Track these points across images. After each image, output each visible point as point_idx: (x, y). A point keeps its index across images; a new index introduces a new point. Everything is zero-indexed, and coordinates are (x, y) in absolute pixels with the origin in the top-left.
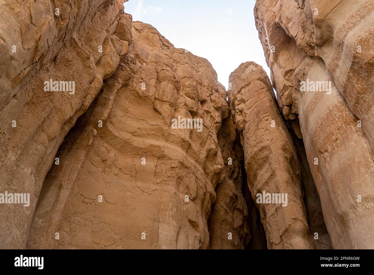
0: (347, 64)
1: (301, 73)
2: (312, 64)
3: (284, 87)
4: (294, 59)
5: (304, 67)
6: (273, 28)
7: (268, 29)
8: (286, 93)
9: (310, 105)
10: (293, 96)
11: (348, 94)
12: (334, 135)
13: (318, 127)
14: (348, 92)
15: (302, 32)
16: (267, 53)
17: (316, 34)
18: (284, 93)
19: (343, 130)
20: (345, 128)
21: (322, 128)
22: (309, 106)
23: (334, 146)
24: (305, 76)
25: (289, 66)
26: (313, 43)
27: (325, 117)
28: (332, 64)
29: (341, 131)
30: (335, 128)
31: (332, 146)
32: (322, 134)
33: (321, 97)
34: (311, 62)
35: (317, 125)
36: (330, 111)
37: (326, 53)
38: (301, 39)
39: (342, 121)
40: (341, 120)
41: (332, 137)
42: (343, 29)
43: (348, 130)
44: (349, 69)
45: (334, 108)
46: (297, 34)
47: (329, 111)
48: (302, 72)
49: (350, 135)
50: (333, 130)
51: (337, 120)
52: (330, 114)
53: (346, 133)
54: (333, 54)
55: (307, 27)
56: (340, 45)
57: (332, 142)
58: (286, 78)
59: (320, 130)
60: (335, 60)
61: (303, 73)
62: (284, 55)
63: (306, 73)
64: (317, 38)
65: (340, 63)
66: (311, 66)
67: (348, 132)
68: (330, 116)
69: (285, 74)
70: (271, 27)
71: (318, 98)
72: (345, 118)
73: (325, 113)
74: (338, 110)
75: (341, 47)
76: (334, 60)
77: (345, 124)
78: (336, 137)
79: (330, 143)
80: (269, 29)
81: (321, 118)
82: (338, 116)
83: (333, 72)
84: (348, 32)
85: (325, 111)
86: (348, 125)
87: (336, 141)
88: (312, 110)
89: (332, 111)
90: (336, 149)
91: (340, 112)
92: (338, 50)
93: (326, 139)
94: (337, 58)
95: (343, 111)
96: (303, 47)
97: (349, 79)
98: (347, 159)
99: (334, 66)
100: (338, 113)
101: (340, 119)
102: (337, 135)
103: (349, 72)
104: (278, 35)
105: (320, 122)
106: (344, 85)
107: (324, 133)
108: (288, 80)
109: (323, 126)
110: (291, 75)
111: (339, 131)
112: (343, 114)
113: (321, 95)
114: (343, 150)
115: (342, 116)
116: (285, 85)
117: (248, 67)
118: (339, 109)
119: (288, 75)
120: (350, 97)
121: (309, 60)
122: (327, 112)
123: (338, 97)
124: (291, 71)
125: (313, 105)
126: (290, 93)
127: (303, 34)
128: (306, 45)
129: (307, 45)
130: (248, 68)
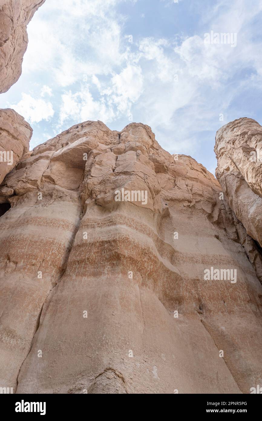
0: (103, 236)
1: (60, 194)
2: (75, 201)
3: (34, 180)
4: (63, 179)
5: (67, 194)
6: (85, 149)
7: (82, 144)
8: (29, 186)
9: (42, 219)
10: (30, 193)
11: (80, 250)
12: (36, 260)
13: (30, 240)
14: (81, 249)
15: (99, 182)
16: (52, 146)
17: (106, 196)
18: (28, 183)
19: (46, 265)
20: (49, 265)
21: (33, 245)
22: (40, 219)
23: (27, 267)
24: (60, 199)
25: (56, 177)
26: (96, 196)
27: (45, 241)
28: (90, 221)
29: (44, 263)
30: (42, 256)
31: (25, 265)
32: (27, 247)
33: (56, 226)
34: (75, 199)
35: (31, 238)
36: (53, 243)
37: (94, 211)
38: (93, 183)
39: (52, 259)
40: (52, 257)
41: (33, 260)
42: (123, 218)
43: (50, 269)
44: (101, 240)
45: (57, 244)
46: (95, 177)
47: (51, 241)
48: (62, 194)
49: (47, 274)
50: (39, 256)
51: (50, 253)
52: (51, 244)
53: (46, 269)
54: (99, 218)
55: (106, 185)
56: (111, 222)
57: (29, 263)
58: (43, 179)
59: (30, 244)
60: (97, 223)
61: (61, 196)
62: (62, 167)
63: (64, 198)
64: (103, 199)
65: (98, 229)
66: (73, 201)
67: (48, 270)
68: (49, 245)
69: (46, 176)
70: (86, 147)
71: (53, 223)
72: (56, 259)
73: (48, 239)
74: (58, 249)
75: (111, 223)
76: (95, 222)
77: (52, 263)
78: (36, 263)
79: (26, 262)
80: (84, 145)
81: (41, 238)
82: (53, 252)
83: (85, 226)
84: (124, 224)
85: (49, 238)
86: (53, 266)
87: (32, 265)
88: (39, 224)
89: (54, 244)
90: (26, 270)
91: (58, 251)
92: (105, 222)
93: (27, 255)
94: (99, 224)
95: (60, 254)
96: (88, 187)
97: (93, 244)
98: (28, 288)
99: (91, 225)
100: (56, 251)
101: (53, 255)
102: (37, 262)
103: (99, 242)
104: (79, 156)
105: (36, 239)
106: (85, 242)
107: (31, 249)
108: (42, 181)
109: (35, 244)
110: (48, 182)
111: (43, 262)
112: (58, 256)
113: (59, 225)
114: (30, 277)
115: (56, 256)
116: (37, 180)
117: (28, 128)
118: (60, 249)
119: (46, 180)
120: (79, 254)
121: (76, 197)
122: (50, 239)
123: (67, 241)
124: (53, 181)
125: (44, 223)
126: (31, 189)
127: (98, 183)
128: (91, 189)
129: (91, 191)
130: (26, 128)
